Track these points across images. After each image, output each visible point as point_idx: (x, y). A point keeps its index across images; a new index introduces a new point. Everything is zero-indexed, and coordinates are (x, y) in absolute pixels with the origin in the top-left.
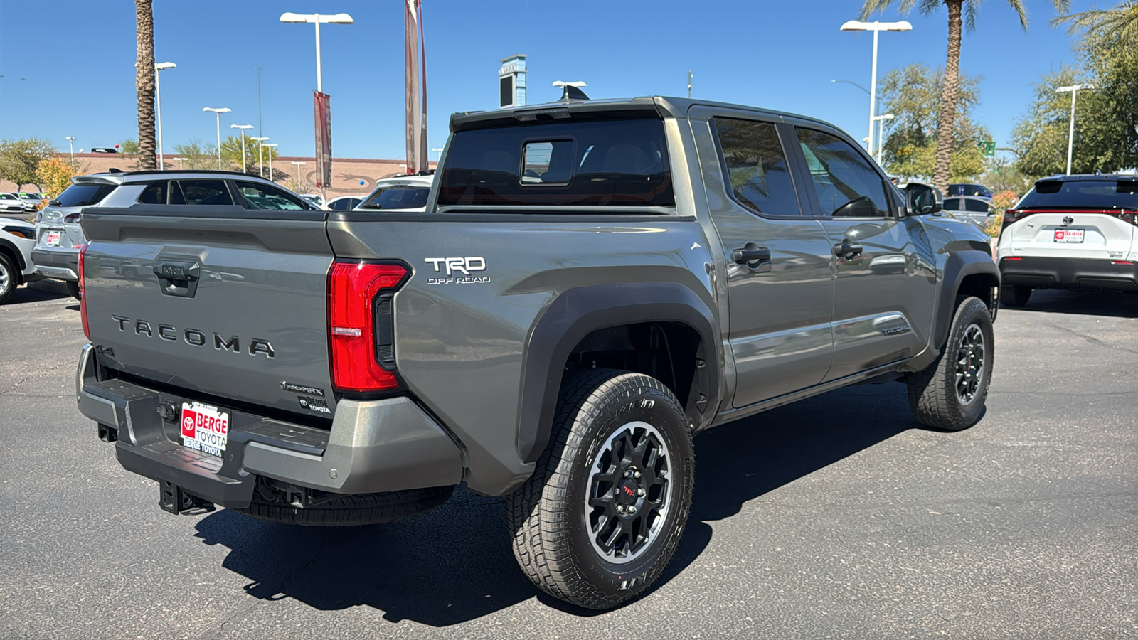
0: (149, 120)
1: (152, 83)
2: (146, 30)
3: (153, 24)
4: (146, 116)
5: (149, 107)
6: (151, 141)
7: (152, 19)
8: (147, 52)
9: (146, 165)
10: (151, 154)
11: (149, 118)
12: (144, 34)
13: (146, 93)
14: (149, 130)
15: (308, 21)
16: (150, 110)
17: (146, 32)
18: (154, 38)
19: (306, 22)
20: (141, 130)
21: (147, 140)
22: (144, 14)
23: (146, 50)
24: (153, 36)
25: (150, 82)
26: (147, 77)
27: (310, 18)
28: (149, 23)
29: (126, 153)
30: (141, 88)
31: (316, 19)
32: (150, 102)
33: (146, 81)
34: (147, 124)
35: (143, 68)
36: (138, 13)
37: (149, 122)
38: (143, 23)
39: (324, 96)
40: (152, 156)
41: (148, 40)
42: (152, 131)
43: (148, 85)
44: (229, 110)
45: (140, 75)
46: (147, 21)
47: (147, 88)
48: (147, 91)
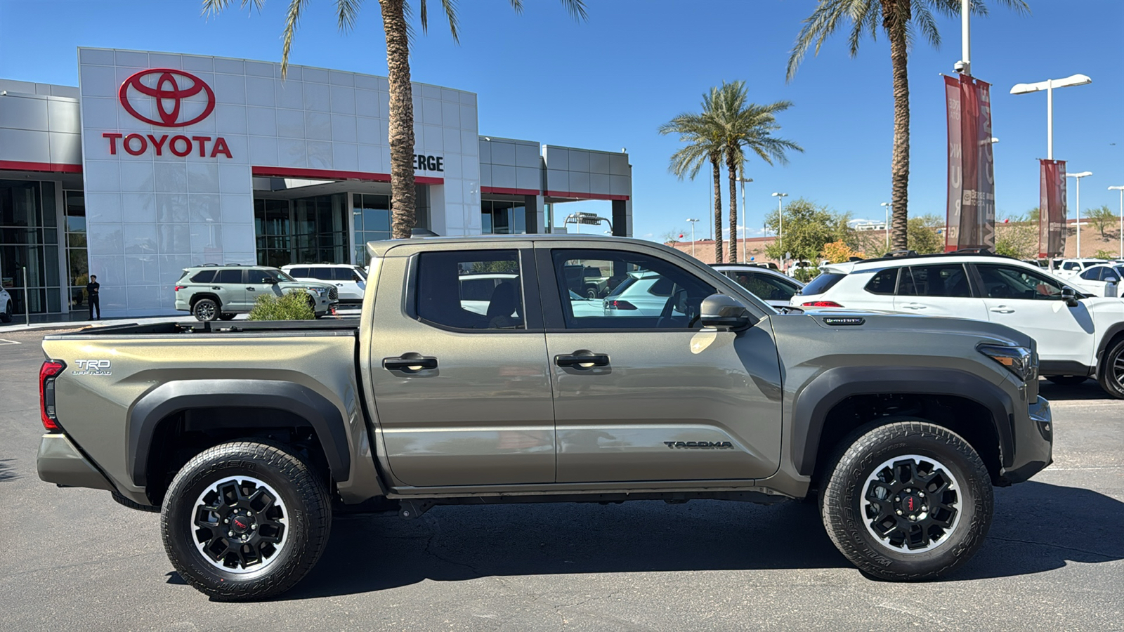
0: (901, 202)
1: (905, 168)
2: (901, 120)
3: (908, 114)
4: (898, 199)
5: (902, 191)
6: (902, 221)
7: (908, 110)
8: (901, 141)
9: (896, 244)
10: (901, 233)
11: (901, 200)
12: (900, 125)
13: (899, 178)
14: (900, 212)
15: (1040, 89)
16: (903, 193)
17: (901, 123)
18: (909, 127)
19: (1037, 90)
20: (895, 212)
21: (899, 221)
22: (900, 107)
23: (901, 139)
24: (908, 125)
25: (903, 167)
26: (900, 164)
27: (1041, 86)
28: (904, 114)
29: (1033, 221)
30: (895, 174)
31: (1047, 85)
32: (902, 185)
33: (899, 167)
34: (899, 206)
35: (897, 156)
36: (896, 106)
37: (900, 204)
38: (898, 115)
39: (1055, 162)
40: (902, 235)
41: (903, 129)
42: (903, 212)
43: (901, 170)
44: (1090, 173)
45: (895, 162)
46: (903, 113)
47: (900, 174)
48: (900, 176)
